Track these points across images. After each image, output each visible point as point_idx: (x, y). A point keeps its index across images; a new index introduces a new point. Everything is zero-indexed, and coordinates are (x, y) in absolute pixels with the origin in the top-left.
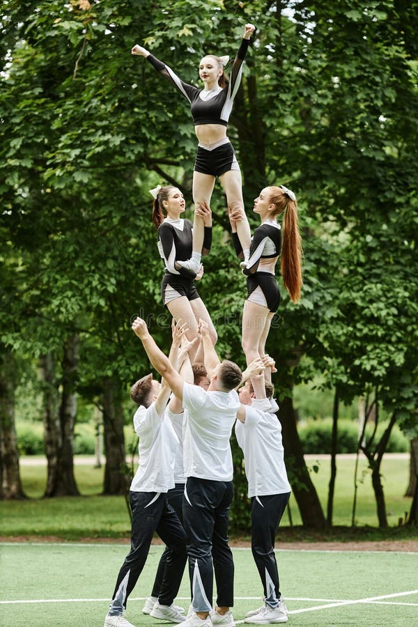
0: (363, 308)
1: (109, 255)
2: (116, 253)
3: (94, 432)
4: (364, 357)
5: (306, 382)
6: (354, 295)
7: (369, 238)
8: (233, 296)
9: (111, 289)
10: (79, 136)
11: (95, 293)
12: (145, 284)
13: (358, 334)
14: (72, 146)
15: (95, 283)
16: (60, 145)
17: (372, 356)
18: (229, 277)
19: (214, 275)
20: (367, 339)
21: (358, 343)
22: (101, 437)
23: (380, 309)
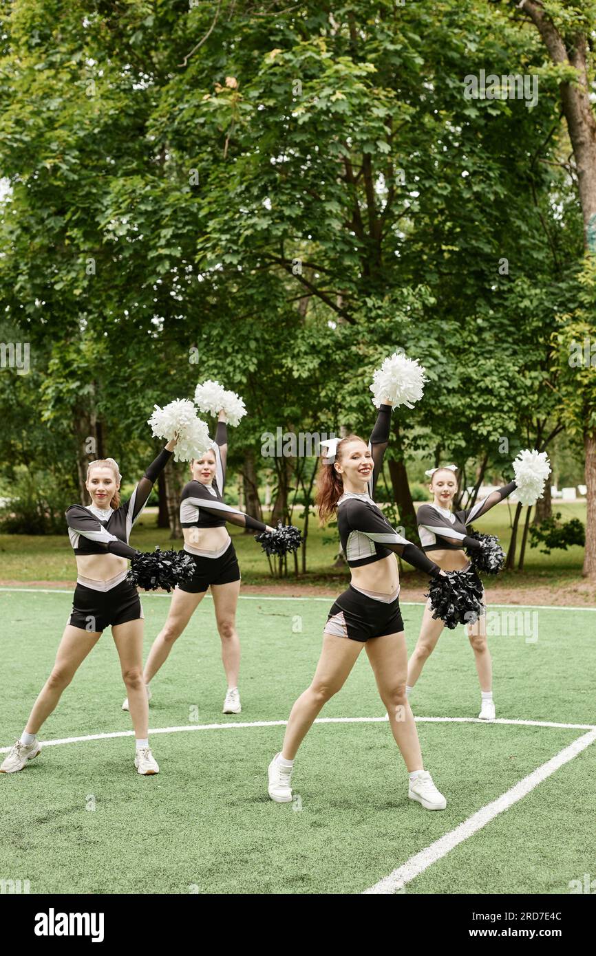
0: (478, 381)
1: (252, 337)
2: (258, 335)
3: (236, 492)
4: (480, 424)
5: (424, 449)
6: (470, 370)
7: (479, 321)
8: (366, 368)
9: (252, 368)
10: (226, 223)
11: (238, 371)
12: (284, 361)
13: (474, 404)
14: (222, 231)
15: (238, 362)
16: (209, 230)
17: (487, 422)
18: (361, 353)
19: (347, 352)
20: (481, 408)
21: (474, 412)
22: (242, 496)
23: (493, 382)
